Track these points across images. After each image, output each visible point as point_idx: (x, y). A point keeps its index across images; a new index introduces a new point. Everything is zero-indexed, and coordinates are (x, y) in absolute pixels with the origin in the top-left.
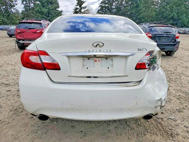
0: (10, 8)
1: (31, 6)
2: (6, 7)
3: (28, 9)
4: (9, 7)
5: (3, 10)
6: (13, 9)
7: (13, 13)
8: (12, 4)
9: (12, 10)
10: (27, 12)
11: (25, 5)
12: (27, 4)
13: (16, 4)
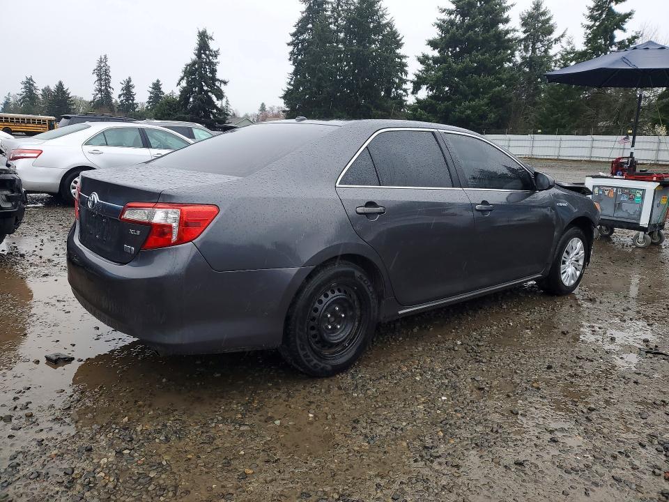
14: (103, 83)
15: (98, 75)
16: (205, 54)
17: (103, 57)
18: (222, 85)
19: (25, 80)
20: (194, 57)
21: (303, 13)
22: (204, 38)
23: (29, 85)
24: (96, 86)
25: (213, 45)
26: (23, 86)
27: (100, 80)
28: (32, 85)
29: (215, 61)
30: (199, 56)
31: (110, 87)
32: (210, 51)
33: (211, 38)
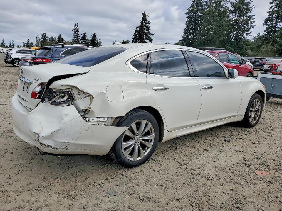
0: (242, 34)
1: (279, 26)
2: (237, 32)
3: (272, 31)
4: (241, 32)
5: (232, 37)
6: (247, 34)
7: (244, 39)
8: (247, 27)
9: (245, 35)
10: (270, 36)
11: (269, 25)
12: (273, 24)
13: (253, 27)
14: (76, 34)
15: (74, 31)
16: (145, 23)
17: (76, 24)
18: (151, 36)
19: (43, 34)
20: (140, 24)
21: (192, 4)
22: (144, 16)
23: (44, 36)
24: (73, 36)
25: (148, 19)
26: (42, 36)
27: (75, 33)
28: (45, 36)
29: (149, 25)
30: (142, 23)
31: (79, 36)
32: (147, 21)
33: (147, 16)
